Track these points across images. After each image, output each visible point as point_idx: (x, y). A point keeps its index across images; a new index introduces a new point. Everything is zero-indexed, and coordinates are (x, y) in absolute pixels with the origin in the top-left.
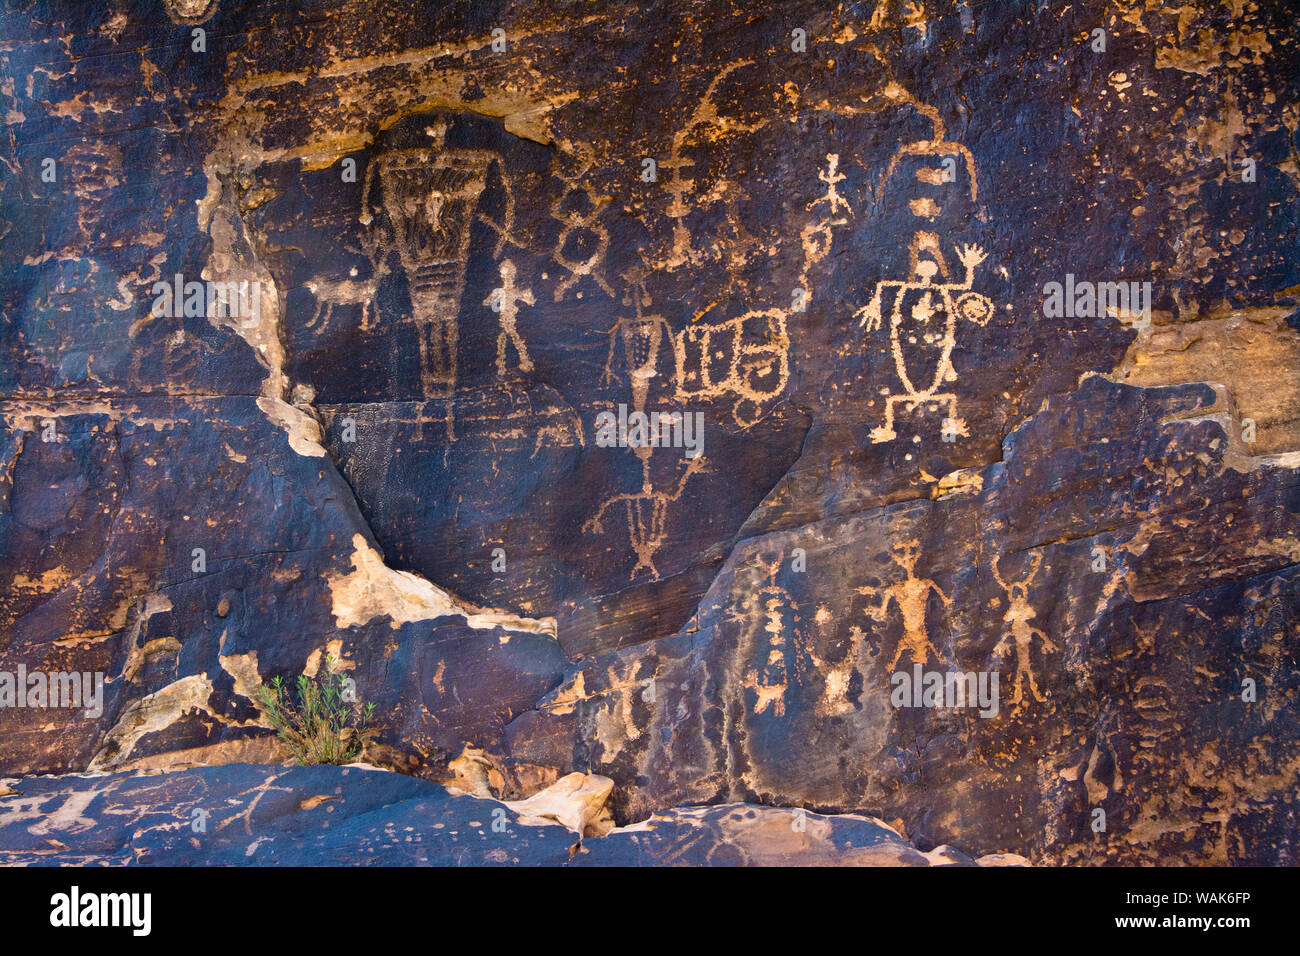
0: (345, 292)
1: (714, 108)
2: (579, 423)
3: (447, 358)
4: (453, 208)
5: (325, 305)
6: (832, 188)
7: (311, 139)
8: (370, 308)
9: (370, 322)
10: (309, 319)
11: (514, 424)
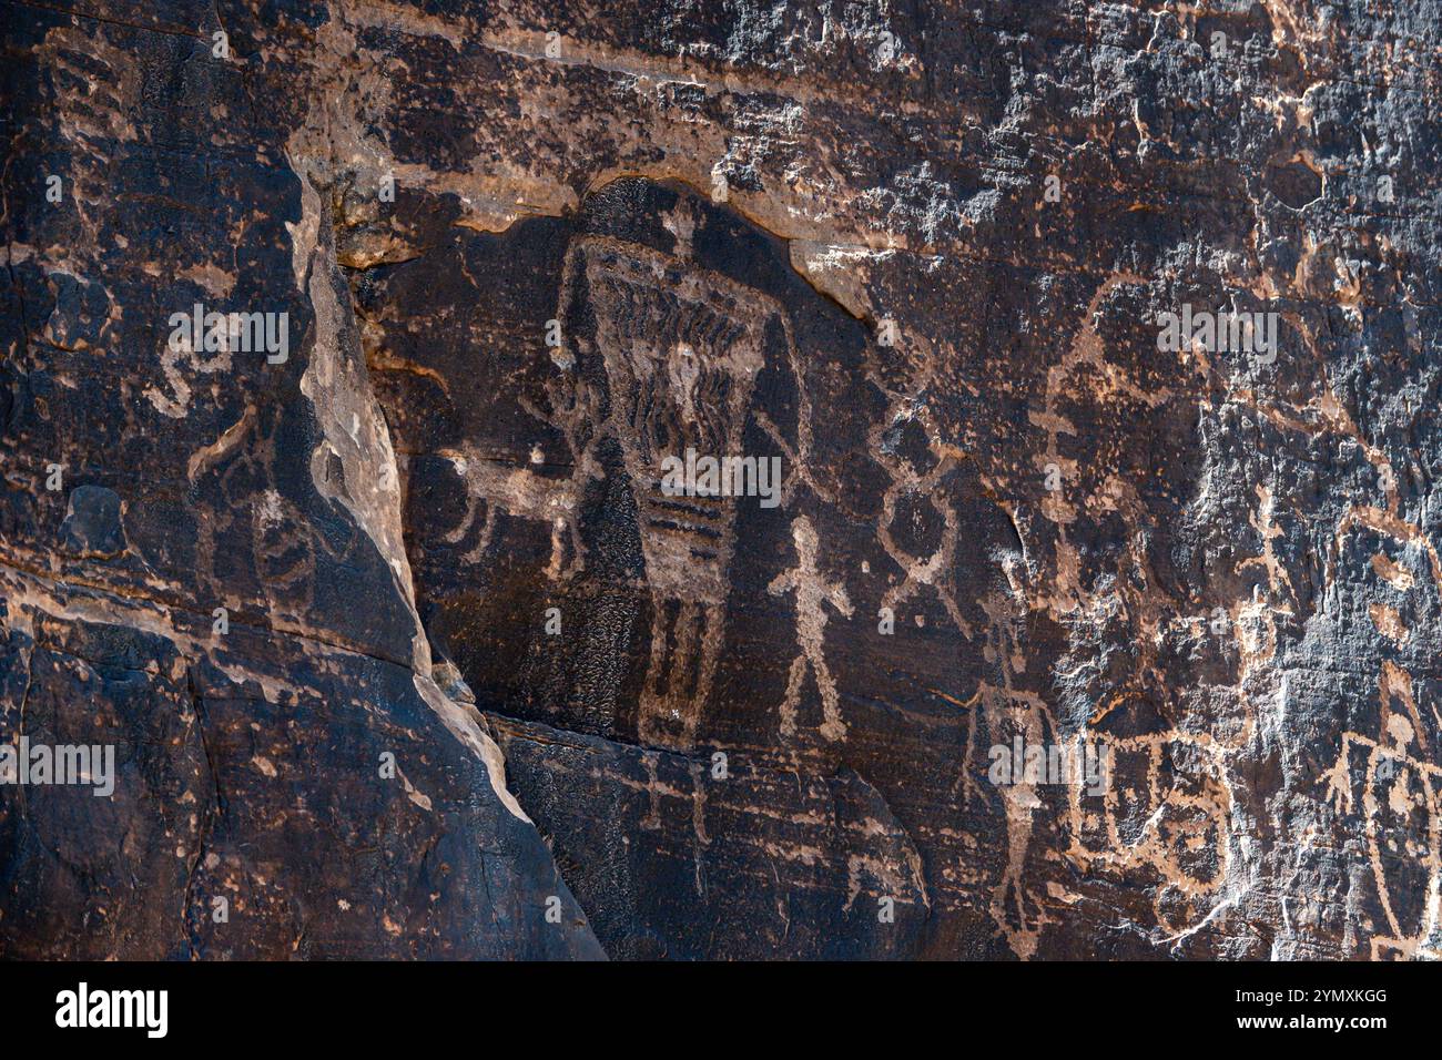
0: (518, 490)
1: (1098, 344)
2: (916, 863)
3: (695, 677)
4: (715, 385)
5: (482, 505)
6: (1268, 548)
7: (476, 163)
8: (566, 536)
9: (565, 565)
10: (454, 526)
11: (805, 835)
